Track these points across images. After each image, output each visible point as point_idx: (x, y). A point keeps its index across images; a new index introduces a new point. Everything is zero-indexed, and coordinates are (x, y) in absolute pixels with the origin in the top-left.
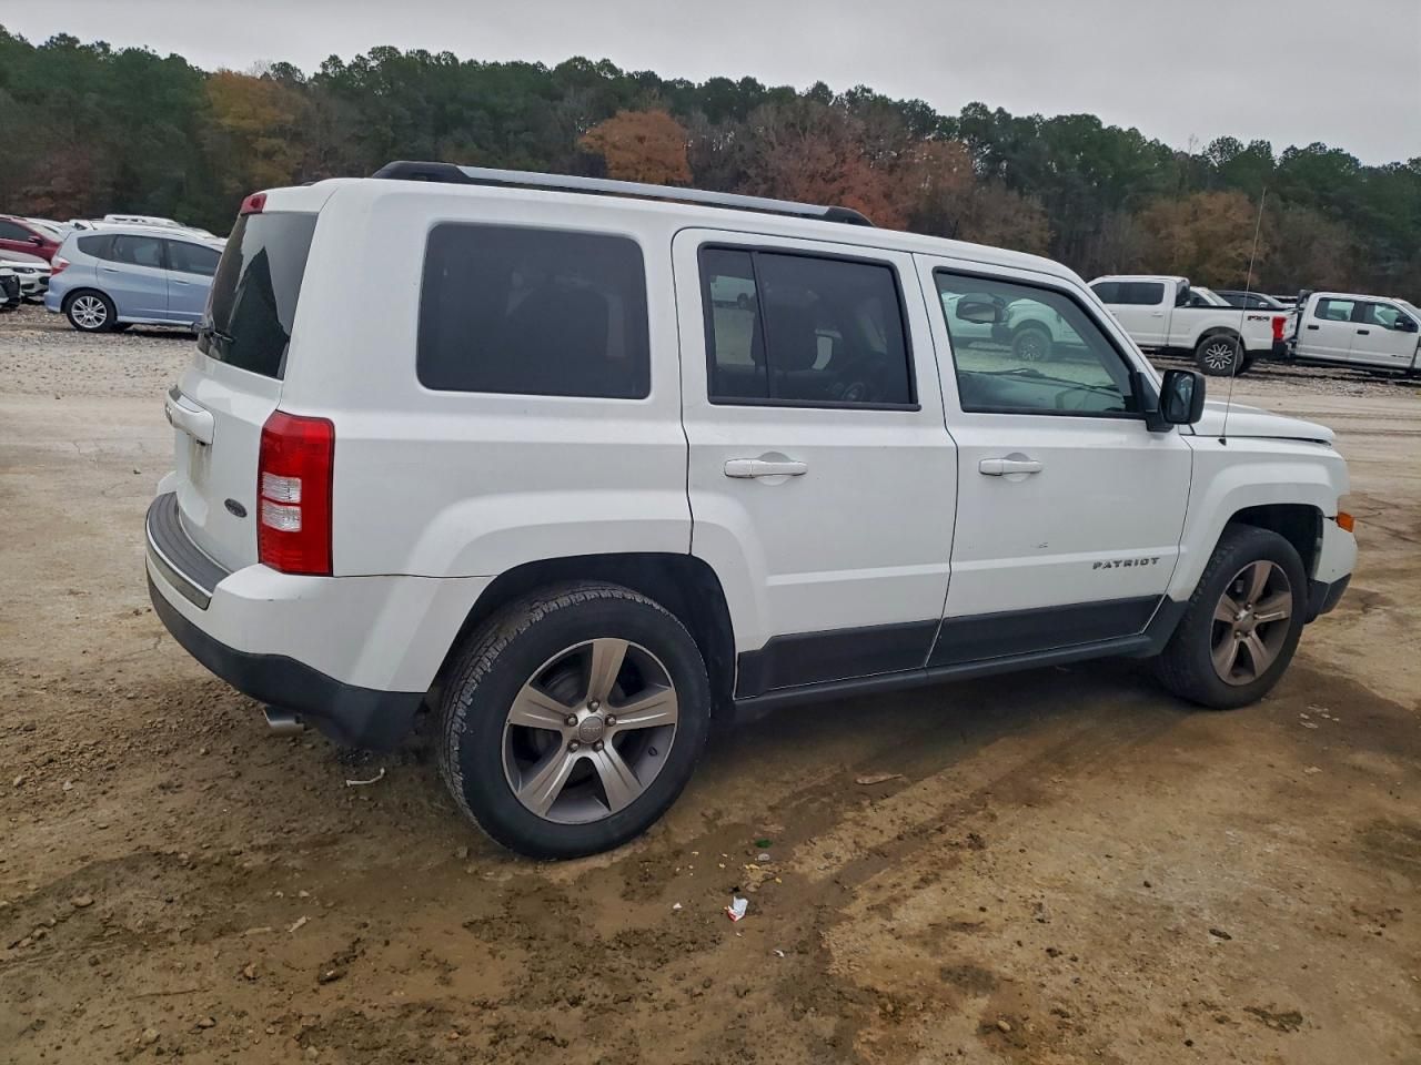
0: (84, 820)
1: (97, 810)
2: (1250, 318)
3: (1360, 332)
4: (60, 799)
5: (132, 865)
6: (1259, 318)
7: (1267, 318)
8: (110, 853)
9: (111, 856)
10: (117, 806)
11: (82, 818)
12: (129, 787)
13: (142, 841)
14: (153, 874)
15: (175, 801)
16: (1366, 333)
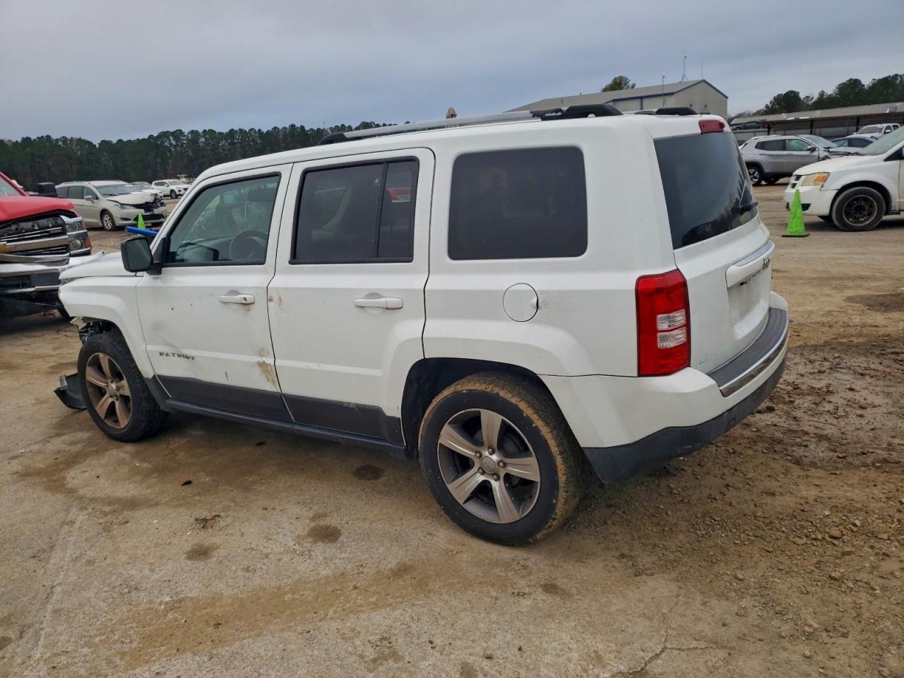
0: (825, 492)
1: (816, 495)
4: (835, 508)
5: (813, 465)
8: (821, 473)
9: (821, 471)
10: (804, 493)
11: (826, 493)
12: (791, 501)
13: (802, 473)
14: (807, 459)
15: (772, 485)
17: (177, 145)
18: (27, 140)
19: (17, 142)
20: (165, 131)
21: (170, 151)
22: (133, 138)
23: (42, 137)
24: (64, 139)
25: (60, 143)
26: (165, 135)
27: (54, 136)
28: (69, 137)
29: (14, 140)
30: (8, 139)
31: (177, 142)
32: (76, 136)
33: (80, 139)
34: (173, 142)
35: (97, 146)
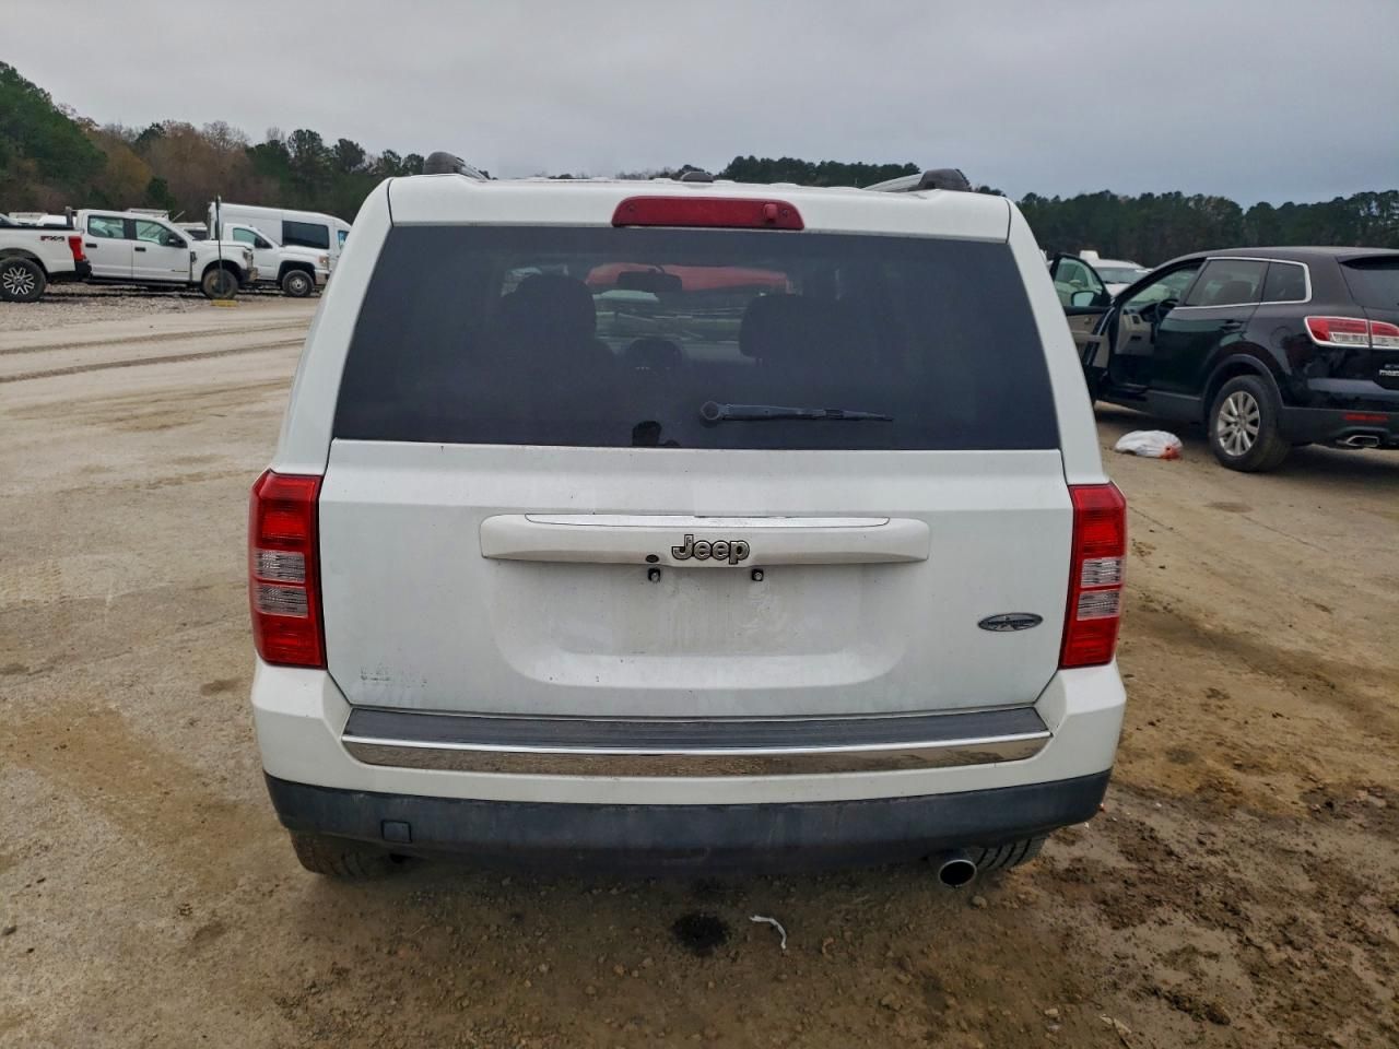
2: (43, 238)
3: (137, 249)
6: (53, 238)
7: (63, 238)
16: (143, 250)
17: (1381, 217)
18: (1147, 197)
19: (1134, 199)
20: (1367, 191)
21: (1365, 227)
22: (1311, 200)
23: (1170, 194)
24: (1200, 198)
25: (1191, 204)
26: (1364, 198)
27: (1187, 194)
28: (1206, 195)
29: (1131, 197)
30: (1124, 194)
31: (1382, 211)
32: (1217, 194)
33: (1222, 199)
34: (1375, 211)
35: (1244, 212)
